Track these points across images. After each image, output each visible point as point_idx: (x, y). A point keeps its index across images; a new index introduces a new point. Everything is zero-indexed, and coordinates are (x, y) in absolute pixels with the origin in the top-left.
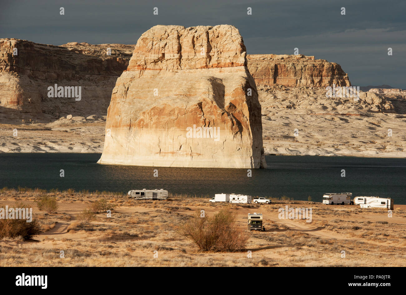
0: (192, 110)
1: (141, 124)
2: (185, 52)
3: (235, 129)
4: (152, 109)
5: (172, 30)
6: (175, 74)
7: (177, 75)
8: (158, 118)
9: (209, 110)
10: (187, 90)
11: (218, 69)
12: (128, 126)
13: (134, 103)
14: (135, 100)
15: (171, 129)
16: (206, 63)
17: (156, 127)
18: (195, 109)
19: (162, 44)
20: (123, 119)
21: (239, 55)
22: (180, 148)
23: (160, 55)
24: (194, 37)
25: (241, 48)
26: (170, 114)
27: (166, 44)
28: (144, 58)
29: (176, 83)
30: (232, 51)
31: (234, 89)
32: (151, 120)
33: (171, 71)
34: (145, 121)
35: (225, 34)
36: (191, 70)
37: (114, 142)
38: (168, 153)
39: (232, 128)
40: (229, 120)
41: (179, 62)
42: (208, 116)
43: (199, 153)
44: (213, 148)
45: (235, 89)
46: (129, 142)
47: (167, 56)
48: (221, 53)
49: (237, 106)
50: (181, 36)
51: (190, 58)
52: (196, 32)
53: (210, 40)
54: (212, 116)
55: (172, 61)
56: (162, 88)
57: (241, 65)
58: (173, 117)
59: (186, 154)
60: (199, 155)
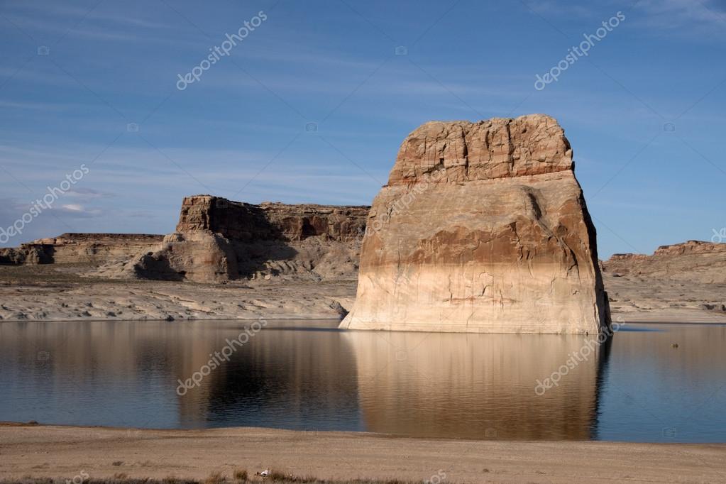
0: (501, 233)
1: (419, 258)
2: (474, 155)
3: (570, 262)
4: (437, 235)
5: (453, 125)
6: (459, 188)
7: (463, 190)
8: (447, 249)
9: (528, 233)
10: (490, 205)
11: (528, 177)
12: (396, 262)
13: (402, 230)
14: (403, 226)
15: (468, 264)
16: (508, 170)
17: (445, 262)
18: (507, 232)
19: (439, 145)
20: (388, 253)
21: (562, 155)
22: (484, 292)
23: (438, 162)
24: (488, 132)
25: (564, 145)
26: (465, 242)
27: (445, 147)
28: (413, 167)
29: (462, 201)
30: (550, 148)
31: (564, 202)
32: (435, 250)
33: (454, 183)
34: (426, 253)
35: (537, 126)
36: (484, 182)
37: (374, 287)
38: (464, 299)
39: (565, 261)
40: (560, 249)
41: (465, 171)
42: (527, 242)
43: (513, 298)
44: (536, 291)
45: (566, 201)
46: (399, 285)
47: (446, 163)
48: (531, 153)
49: (570, 228)
50: (467, 133)
51: (483, 163)
52: (490, 126)
53: (512, 136)
54: (532, 243)
55: (455, 169)
56: (442, 207)
57: (566, 169)
58: (471, 246)
59: (493, 301)
60: (513, 301)
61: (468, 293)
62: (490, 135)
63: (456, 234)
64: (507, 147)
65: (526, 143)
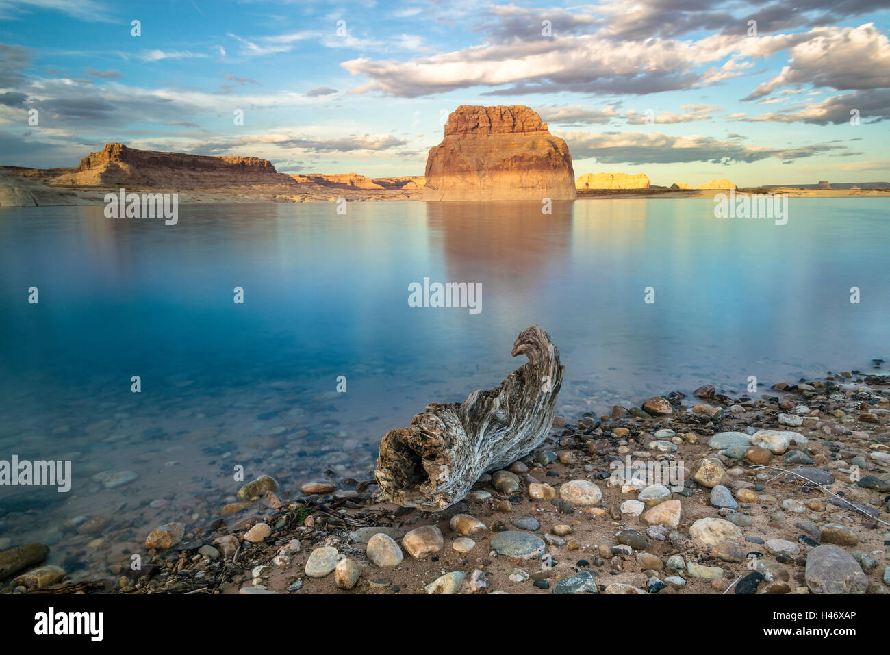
6: (487, 137)
8: (520, 164)
12: (478, 171)
16: (513, 129)
17: (518, 170)
20: (470, 166)
22: (538, 184)
23: (477, 124)
24: (501, 112)
26: (528, 161)
28: (464, 126)
30: (536, 121)
32: (511, 165)
33: (484, 135)
35: (524, 111)
36: (499, 135)
41: (491, 129)
51: (499, 126)
53: (512, 114)
55: (485, 128)
60: (551, 188)
61: (531, 185)
62: (503, 113)
63: (523, 157)
64: (511, 119)
65: (519, 118)
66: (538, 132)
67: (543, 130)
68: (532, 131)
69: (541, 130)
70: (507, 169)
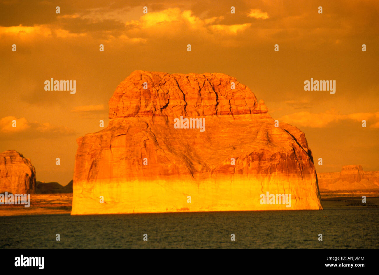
0: (291, 155)
2: (191, 98)
8: (259, 164)
9: (299, 155)
15: (274, 174)
16: (216, 110)
17: (258, 173)
19: (165, 90)
26: (271, 159)
28: (152, 104)
42: (300, 160)
51: (198, 104)
58: (275, 162)
62: (201, 86)
63: (263, 154)
64: (213, 95)
65: (223, 93)
66: (253, 115)
67: (261, 112)
68: (244, 112)
69: (257, 112)
70: (241, 172)
